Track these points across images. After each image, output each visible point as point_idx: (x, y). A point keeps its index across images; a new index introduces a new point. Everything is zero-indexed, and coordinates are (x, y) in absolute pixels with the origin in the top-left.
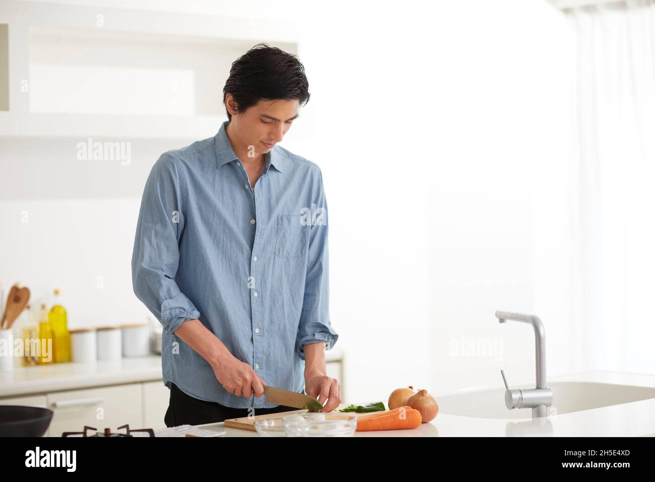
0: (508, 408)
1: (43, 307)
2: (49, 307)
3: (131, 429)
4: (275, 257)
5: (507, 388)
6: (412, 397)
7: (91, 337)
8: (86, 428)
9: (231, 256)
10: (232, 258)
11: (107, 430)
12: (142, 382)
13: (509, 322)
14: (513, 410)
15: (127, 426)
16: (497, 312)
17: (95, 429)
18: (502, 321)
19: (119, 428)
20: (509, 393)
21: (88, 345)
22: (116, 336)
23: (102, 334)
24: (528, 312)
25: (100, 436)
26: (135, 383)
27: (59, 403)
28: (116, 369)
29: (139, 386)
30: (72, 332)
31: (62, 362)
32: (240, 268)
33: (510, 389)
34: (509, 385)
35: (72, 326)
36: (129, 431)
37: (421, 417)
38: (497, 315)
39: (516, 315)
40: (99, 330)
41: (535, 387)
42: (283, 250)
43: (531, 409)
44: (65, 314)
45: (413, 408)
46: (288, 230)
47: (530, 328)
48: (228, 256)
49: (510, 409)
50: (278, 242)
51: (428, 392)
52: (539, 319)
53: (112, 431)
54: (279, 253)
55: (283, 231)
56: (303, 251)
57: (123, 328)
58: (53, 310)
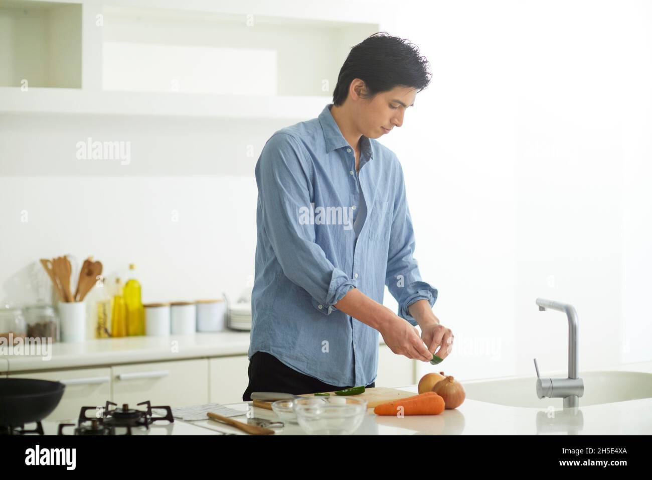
0: (539, 397)
1: (118, 281)
2: (124, 281)
3: (152, 405)
4: (368, 241)
5: (538, 376)
6: (438, 383)
7: (164, 312)
8: (108, 403)
9: (340, 237)
10: (341, 239)
11: (125, 406)
12: (208, 358)
13: (549, 311)
14: (543, 399)
15: (148, 403)
16: (537, 300)
17: (116, 405)
18: (542, 309)
19: (139, 404)
20: (540, 382)
21: (161, 319)
22: (190, 311)
23: (175, 308)
24: (564, 301)
25: (118, 411)
26: (202, 358)
27: (123, 376)
28: (189, 343)
29: (205, 361)
30: (146, 306)
31: (136, 334)
32: (347, 248)
33: (540, 378)
34: (540, 373)
35: (146, 300)
36: (150, 408)
37: (444, 403)
38: (537, 303)
39: (553, 303)
40: (173, 305)
41: (567, 377)
42: (375, 234)
43: (562, 399)
44: (140, 288)
45: (439, 394)
46: (380, 215)
47: (564, 316)
48: (337, 237)
49: (541, 399)
50: (372, 226)
51: (454, 379)
52: (574, 309)
53: (130, 407)
54: (372, 237)
55: (376, 215)
56: (386, 236)
57: (198, 304)
58: (127, 284)
